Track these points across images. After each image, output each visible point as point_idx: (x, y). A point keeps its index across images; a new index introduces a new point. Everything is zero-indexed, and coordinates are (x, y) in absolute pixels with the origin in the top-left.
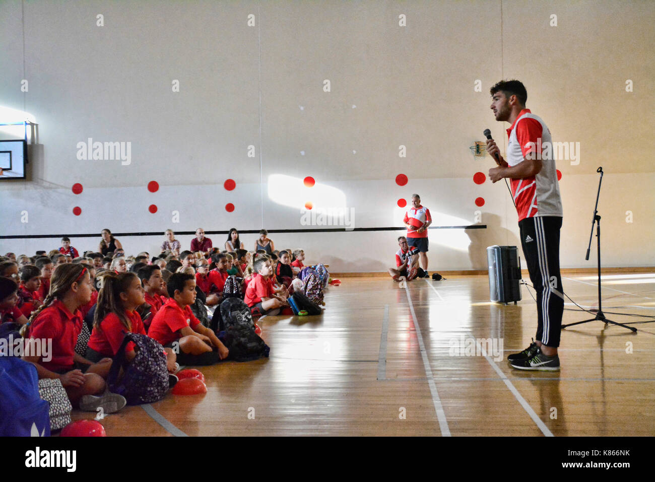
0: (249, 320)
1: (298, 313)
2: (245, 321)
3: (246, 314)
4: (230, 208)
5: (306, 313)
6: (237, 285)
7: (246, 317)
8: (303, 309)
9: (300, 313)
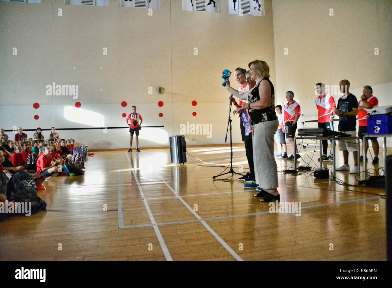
0: (33, 185)
1: (69, 174)
2: (30, 187)
3: (31, 182)
4: (36, 117)
5: (74, 175)
6: (34, 159)
7: (31, 184)
8: (72, 172)
9: (70, 175)
